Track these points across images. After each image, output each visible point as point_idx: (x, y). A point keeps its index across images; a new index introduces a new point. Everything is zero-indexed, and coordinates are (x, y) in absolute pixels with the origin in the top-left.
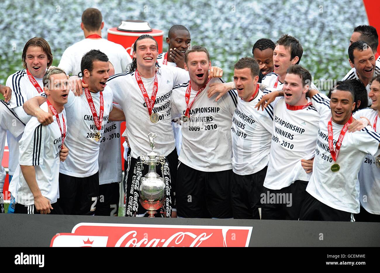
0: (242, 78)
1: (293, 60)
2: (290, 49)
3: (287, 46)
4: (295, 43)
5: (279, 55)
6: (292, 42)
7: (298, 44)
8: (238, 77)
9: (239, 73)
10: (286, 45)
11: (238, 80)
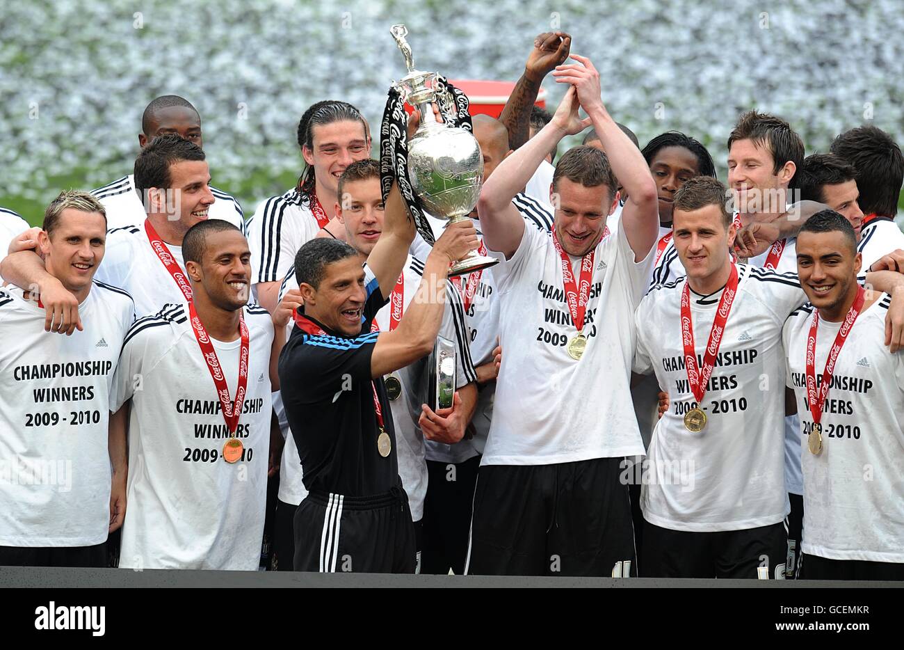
0: (703, 232)
1: (782, 173)
2: (767, 144)
3: (759, 138)
4: (779, 129)
5: (742, 166)
6: (770, 127)
7: (787, 130)
8: (690, 231)
9: (692, 220)
10: (757, 136)
11: (691, 236)
